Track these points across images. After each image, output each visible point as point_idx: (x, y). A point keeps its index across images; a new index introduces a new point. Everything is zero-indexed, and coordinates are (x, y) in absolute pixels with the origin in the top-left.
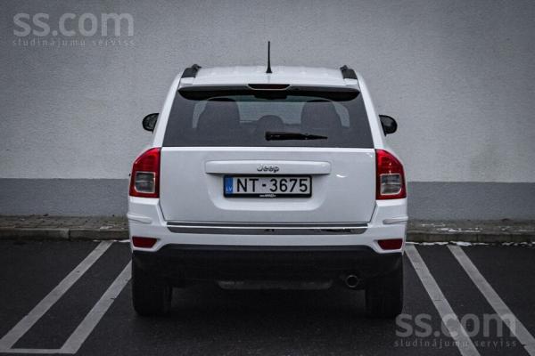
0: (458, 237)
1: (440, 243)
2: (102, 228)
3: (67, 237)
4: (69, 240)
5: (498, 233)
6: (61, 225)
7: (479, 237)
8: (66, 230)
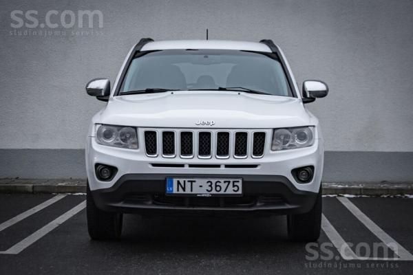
0: (345, 191)
1: (331, 196)
2: (60, 184)
3: (31, 190)
4: (33, 193)
5: (377, 188)
6: (27, 183)
7: (362, 191)
8: (31, 185)
